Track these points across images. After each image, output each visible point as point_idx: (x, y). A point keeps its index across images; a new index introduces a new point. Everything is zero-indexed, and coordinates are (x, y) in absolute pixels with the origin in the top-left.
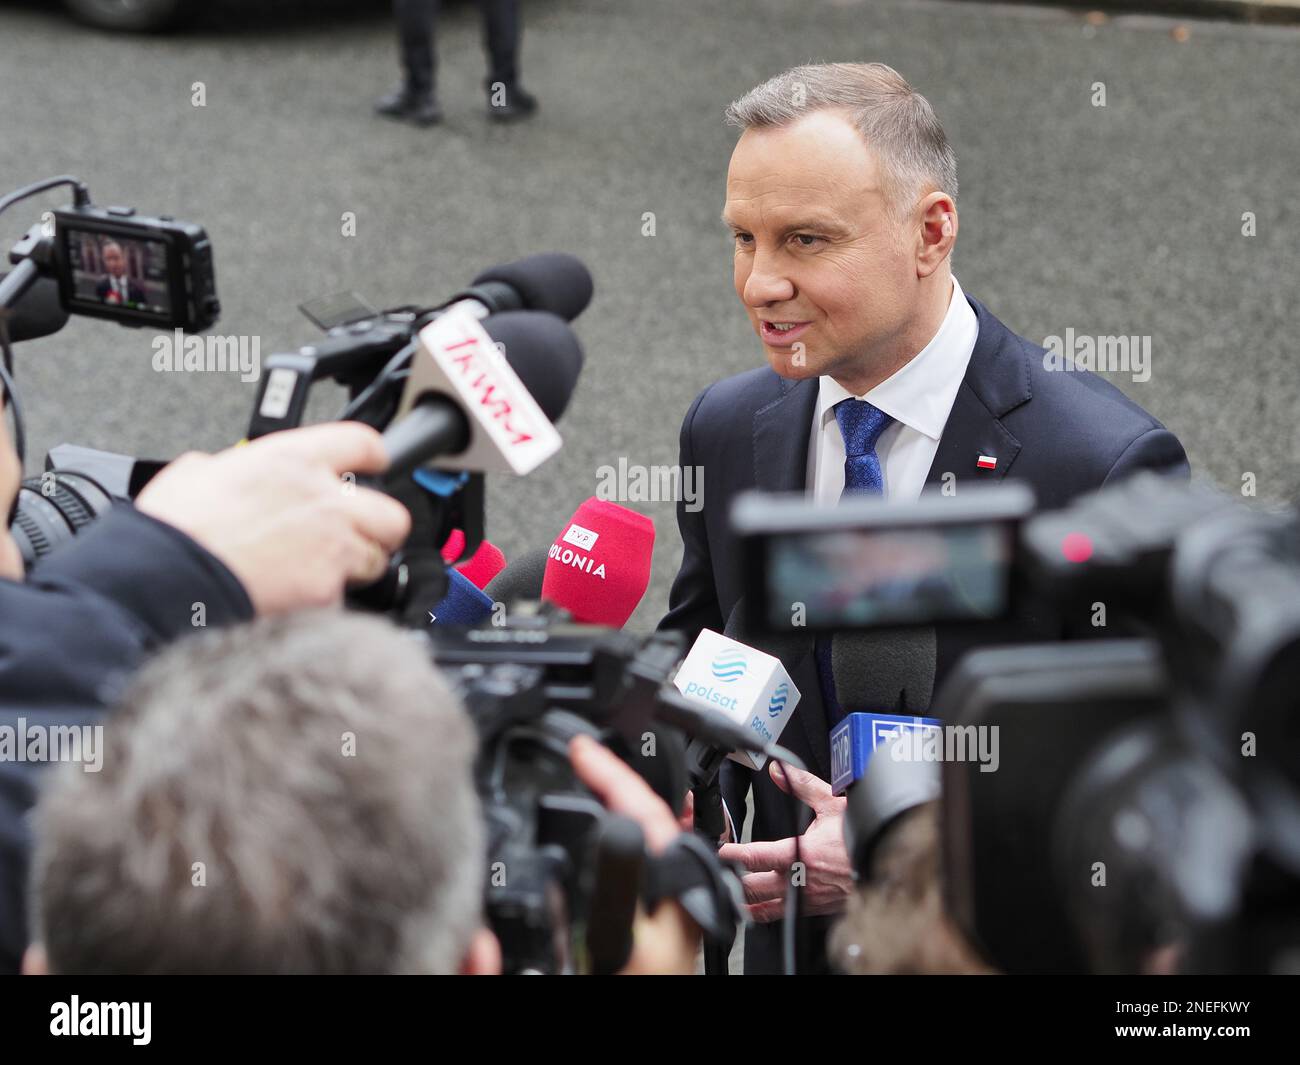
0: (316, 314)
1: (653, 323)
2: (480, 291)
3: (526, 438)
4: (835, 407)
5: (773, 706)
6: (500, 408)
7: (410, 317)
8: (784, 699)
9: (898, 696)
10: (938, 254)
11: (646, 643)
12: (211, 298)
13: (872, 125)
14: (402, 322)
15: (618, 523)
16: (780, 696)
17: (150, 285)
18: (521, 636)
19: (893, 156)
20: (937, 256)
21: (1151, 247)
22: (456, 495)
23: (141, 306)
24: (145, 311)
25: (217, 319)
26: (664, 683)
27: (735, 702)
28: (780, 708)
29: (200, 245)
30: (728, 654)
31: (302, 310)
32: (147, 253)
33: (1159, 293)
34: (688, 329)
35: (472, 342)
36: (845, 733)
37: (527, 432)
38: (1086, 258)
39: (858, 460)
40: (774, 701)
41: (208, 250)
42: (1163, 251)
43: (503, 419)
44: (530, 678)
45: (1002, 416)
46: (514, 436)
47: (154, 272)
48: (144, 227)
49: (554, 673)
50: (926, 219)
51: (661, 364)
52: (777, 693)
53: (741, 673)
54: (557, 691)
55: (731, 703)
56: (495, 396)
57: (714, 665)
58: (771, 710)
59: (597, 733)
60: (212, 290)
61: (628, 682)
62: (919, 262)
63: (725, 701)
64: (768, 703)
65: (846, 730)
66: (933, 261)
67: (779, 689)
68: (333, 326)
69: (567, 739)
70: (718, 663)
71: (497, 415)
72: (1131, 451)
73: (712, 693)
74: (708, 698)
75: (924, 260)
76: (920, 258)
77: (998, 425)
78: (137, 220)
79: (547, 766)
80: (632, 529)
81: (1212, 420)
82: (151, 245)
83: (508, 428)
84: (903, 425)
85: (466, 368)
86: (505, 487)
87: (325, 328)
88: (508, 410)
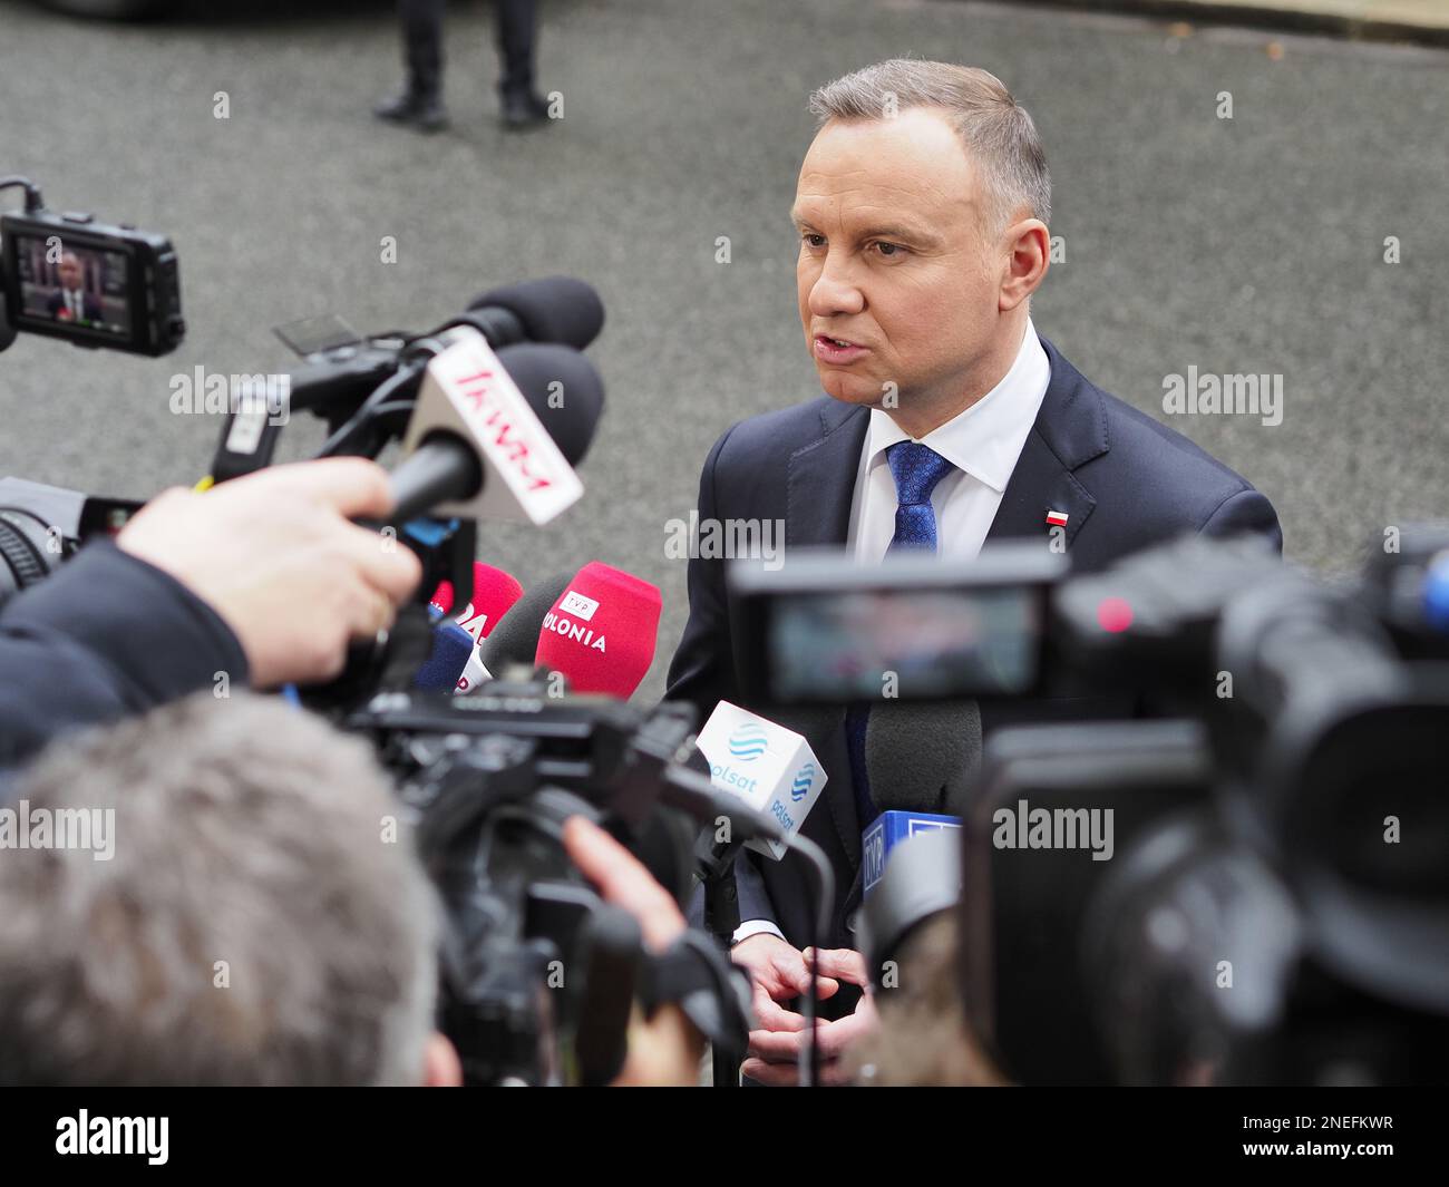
0: (293, 338)
1: (678, 358)
2: (477, 316)
3: (544, 484)
4: (888, 450)
5: (796, 789)
6: (516, 449)
7: (398, 344)
8: (808, 782)
9: (938, 793)
10: (1023, 288)
11: (651, 716)
12: (175, 317)
13: (974, 130)
14: (389, 350)
15: (621, 591)
16: (804, 778)
17: (109, 301)
18: (512, 704)
19: (994, 168)
20: (1022, 290)
21: (1235, 288)
22: (446, 545)
23: (97, 325)
24: (103, 330)
25: (181, 341)
26: (671, 761)
27: (754, 783)
28: (805, 791)
29: (165, 257)
30: (747, 729)
31: (278, 333)
32: (105, 266)
33: (1243, 339)
34: (718, 366)
35: (486, 375)
36: (879, 833)
37: (545, 476)
38: (1162, 297)
39: (911, 509)
40: (797, 784)
41: (173, 263)
42: (1248, 291)
43: (520, 461)
44: (522, 751)
45: (1076, 468)
46: (532, 482)
47: (112, 286)
48: (102, 237)
49: (549, 747)
50: (1017, 248)
51: (685, 405)
52: (801, 775)
53: (761, 751)
54: (551, 767)
55: (749, 784)
56: (511, 436)
57: (731, 742)
58: (794, 793)
59: (595, 814)
60: (177, 309)
61: (630, 758)
62: (1002, 293)
63: (743, 782)
64: (791, 786)
65: (880, 830)
66: (1017, 294)
67: (803, 770)
68: (312, 352)
69: (561, 820)
70: (736, 739)
71: (513, 458)
72: (1219, 515)
73: (728, 774)
74: (723, 778)
75: (1009, 292)
76: (1004, 289)
77: (1069, 478)
78: (95, 227)
79: (538, 851)
80: (636, 598)
81: (1298, 481)
82: (110, 257)
83: (525, 472)
84: (964, 473)
85: (479, 404)
86: (508, 537)
87: (302, 354)
88: (524, 452)
